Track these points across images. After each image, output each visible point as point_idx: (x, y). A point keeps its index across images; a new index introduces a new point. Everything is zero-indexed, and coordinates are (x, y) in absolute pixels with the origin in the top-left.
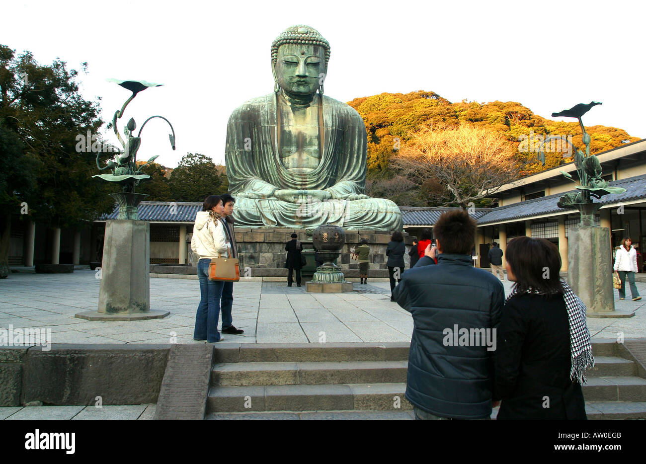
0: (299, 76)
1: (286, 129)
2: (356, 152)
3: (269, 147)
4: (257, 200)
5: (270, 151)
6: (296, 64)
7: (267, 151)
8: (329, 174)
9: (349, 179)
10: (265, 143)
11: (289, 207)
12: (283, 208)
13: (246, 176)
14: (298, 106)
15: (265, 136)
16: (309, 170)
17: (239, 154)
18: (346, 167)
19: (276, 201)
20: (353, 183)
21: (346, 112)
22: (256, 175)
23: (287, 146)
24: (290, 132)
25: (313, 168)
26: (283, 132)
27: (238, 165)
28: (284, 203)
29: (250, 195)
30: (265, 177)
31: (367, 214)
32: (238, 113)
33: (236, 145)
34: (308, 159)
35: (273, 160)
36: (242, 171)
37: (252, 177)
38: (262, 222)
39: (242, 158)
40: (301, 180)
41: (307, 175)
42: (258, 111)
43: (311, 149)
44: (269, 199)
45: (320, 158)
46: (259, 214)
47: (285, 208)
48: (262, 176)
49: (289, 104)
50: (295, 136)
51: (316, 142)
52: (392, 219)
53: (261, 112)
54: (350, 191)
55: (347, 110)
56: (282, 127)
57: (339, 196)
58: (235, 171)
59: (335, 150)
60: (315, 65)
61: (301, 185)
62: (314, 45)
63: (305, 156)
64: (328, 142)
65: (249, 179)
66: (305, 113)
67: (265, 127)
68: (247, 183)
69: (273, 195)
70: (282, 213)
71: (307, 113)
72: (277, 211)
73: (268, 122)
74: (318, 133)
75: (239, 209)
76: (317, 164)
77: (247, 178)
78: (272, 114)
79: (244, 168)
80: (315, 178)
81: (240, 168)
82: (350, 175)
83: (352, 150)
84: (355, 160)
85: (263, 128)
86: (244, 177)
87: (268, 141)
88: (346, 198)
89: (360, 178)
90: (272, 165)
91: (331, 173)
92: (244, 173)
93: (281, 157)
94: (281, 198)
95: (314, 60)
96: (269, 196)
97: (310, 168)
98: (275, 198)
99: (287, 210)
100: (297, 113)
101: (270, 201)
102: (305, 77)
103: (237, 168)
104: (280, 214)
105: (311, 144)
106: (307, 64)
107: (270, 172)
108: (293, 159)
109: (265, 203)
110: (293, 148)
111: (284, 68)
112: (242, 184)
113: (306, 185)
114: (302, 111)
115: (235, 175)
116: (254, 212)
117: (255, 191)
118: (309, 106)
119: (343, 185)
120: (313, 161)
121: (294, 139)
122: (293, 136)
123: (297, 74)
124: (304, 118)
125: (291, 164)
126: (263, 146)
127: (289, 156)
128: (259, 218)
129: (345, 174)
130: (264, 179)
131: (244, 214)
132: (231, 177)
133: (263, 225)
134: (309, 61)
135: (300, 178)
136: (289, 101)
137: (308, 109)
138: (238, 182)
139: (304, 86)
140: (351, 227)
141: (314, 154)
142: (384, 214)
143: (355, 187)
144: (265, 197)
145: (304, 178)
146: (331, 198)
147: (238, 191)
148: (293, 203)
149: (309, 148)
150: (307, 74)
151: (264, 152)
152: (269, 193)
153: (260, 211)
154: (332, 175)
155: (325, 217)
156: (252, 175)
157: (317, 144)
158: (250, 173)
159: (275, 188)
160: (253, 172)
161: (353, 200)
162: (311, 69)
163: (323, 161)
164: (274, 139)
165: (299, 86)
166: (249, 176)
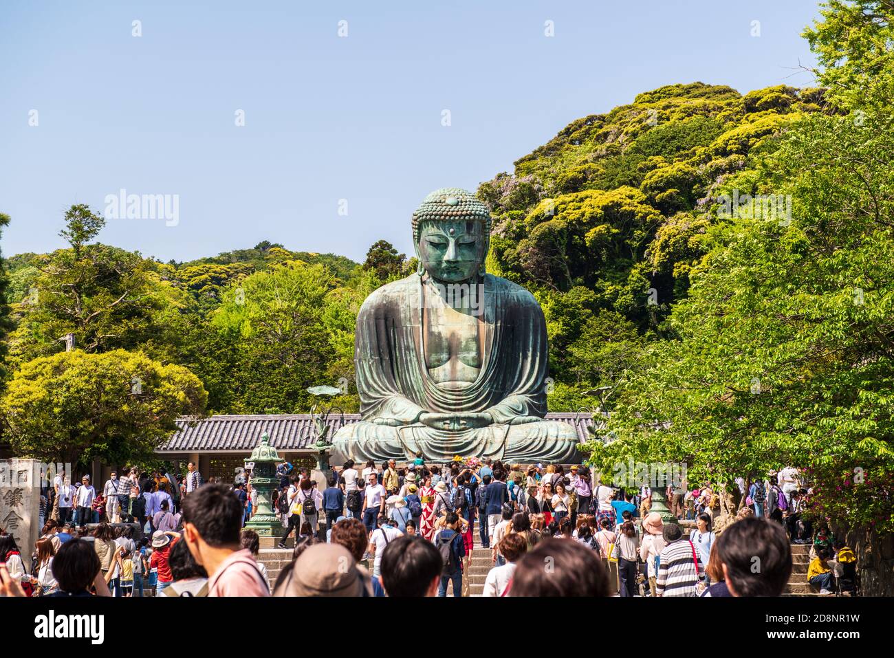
0: (449, 262)
1: (435, 329)
2: (530, 354)
3: (413, 354)
4: (399, 427)
5: (414, 360)
6: (445, 246)
7: (411, 360)
8: (492, 388)
9: (521, 392)
10: (408, 348)
11: (437, 436)
12: (430, 436)
13: (383, 392)
15: (407, 339)
16: (464, 385)
17: (373, 364)
18: (517, 377)
19: (421, 429)
20: (526, 398)
22: (397, 390)
23: (436, 352)
24: (440, 333)
25: (471, 381)
26: (431, 333)
27: (373, 377)
28: (432, 431)
29: (389, 421)
30: (408, 391)
31: (533, 442)
32: (371, 307)
33: (369, 352)
34: (464, 369)
35: (418, 371)
36: (379, 386)
37: (391, 393)
38: (404, 455)
39: (377, 369)
40: (454, 397)
41: (463, 390)
42: (397, 304)
43: (468, 355)
45: (479, 366)
46: (399, 446)
47: (432, 437)
48: (404, 392)
50: (447, 339)
51: (473, 346)
52: (564, 448)
53: (402, 307)
54: (521, 410)
55: (517, 296)
56: (429, 326)
57: (502, 419)
58: (369, 386)
59: (501, 355)
60: (471, 246)
61: (455, 405)
62: (467, 220)
63: (460, 365)
64: (490, 344)
65: (388, 397)
67: (407, 327)
68: (385, 402)
69: (417, 420)
70: (429, 444)
72: (423, 442)
73: (410, 321)
74: (476, 334)
75: (376, 440)
76: (475, 376)
77: (385, 395)
78: (415, 309)
79: (381, 382)
80: (473, 394)
81: (375, 382)
82: (522, 387)
83: (525, 350)
84: (529, 366)
85: (404, 328)
86: (381, 394)
87: (412, 346)
88: (510, 423)
89: (537, 391)
90: (417, 378)
91: (495, 386)
92: (381, 388)
93: (428, 368)
94: (430, 423)
95: (468, 239)
96: (413, 422)
97: (467, 381)
98: (421, 425)
99: (434, 439)
101: (414, 429)
102: (457, 262)
103: (371, 382)
104: (426, 446)
105: (467, 349)
106: (458, 245)
107: (415, 387)
108: (444, 370)
109: (408, 433)
110: (444, 356)
111: (430, 250)
112: (379, 403)
113: (462, 404)
115: (369, 390)
116: (395, 443)
117: (395, 414)
119: (511, 402)
120: (470, 372)
121: (445, 344)
122: (444, 339)
123: (446, 258)
125: (441, 378)
126: (405, 354)
127: (439, 366)
128: (400, 450)
129: (516, 386)
130: (407, 397)
131: (383, 446)
132: (364, 393)
133: (405, 459)
134: (461, 242)
135: (453, 395)
138: (373, 401)
139: (456, 273)
140: (511, 460)
141: (471, 363)
142: (554, 442)
143: (528, 404)
144: (407, 423)
145: (459, 395)
146: (492, 422)
147: (375, 414)
148: (443, 430)
149: (465, 355)
150: (459, 259)
151: (406, 360)
152: (413, 417)
153: (402, 442)
154: (496, 389)
155: (481, 447)
156: (390, 391)
157: (474, 349)
158: (388, 389)
159: (421, 410)
160: (393, 386)
161: (519, 423)
162: (465, 252)
163: (483, 371)
164: (419, 343)
165: (449, 273)
166: (387, 393)
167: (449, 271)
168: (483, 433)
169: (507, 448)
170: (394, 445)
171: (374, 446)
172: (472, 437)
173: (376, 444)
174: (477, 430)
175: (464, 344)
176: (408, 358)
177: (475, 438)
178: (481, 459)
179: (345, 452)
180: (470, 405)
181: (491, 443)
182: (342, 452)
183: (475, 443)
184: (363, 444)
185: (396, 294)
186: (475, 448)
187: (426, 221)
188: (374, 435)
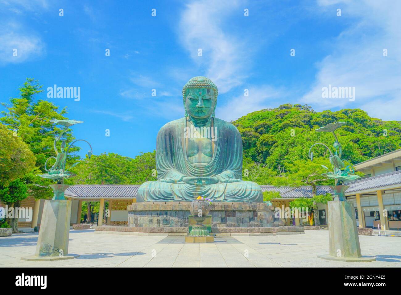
0: (199, 107)
1: (191, 139)
2: (235, 152)
3: (181, 150)
4: (172, 183)
5: (182, 153)
6: (197, 100)
7: (180, 153)
8: (218, 166)
9: (232, 168)
10: (179, 148)
11: (191, 188)
12: (187, 188)
13: (167, 168)
14: (199, 125)
15: (179, 144)
16: (205, 164)
17: (163, 155)
18: (229, 162)
19: (183, 184)
20: (233, 172)
21: (229, 128)
22: (173, 168)
23: (192, 149)
24: (194, 141)
25: (207, 163)
26: (189, 141)
27: (162, 162)
28: (188, 185)
29: (167, 180)
30: (179, 168)
31: (239, 191)
33: (161, 150)
34: (205, 157)
35: (183, 158)
36: (165, 165)
38: (173, 197)
39: (164, 158)
40: (200, 170)
41: (204, 167)
42: (175, 129)
43: (206, 151)
44: (179, 183)
45: (211, 156)
47: (188, 189)
48: (177, 169)
49: (193, 124)
50: (197, 143)
51: (209, 147)
52: (255, 195)
53: (177, 129)
54: (231, 176)
55: (229, 126)
57: (223, 180)
58: (161, 166)
59: (222, 151)
60: (208, 100)
62: (207, 88)
63: (203, 155)
64: (217, 147)
65: (169, 170)
67: (179, 138)
68: (168, 172)
69: (181, 180)
70: (186, 192)
72: (183, 190)
73: (180, 135)
74: (210, 141)
75: (159, 189)
76: (210, 161)
77: (168, 170)
78: (183, 130)
79: (166, 164)
80: (208, 169)
81: (164, 164)
83: (232, 151)
84: (234, 157)
85: (177, 139)
87: (181, 147)
88: (227, 182)
89: (238, 169)
90: (182, 161)
91: (219, 165)
92: (166, 166)
93: (188, 156)
94: (187, 182)
95: (207, 97)
96: (179, 181)
97: (206, 163)
98: (183, 182)
99: (189, 189)
101: (179, 184)
103: (162, 164)
104: (185, 192)
105: (206, 148)
106: (203, 100)
107: (182, 166)
108: (195, 157)
109: (176, 186)
110: (196, 151)
111: (190, 102)
112: (165, 174)
113: (203, 173)
115: (161, 168)
116: (169, 191)
117: (171, 178)
118: (205, 125)
119: (227, 173)
120: (207, 159)
121: (196, 146)
122: (195, 144)
123: (197, 106)
125: (194, 161)
126: (178, 150)
127: (193, 156)
128: (171, 195)
129: (229, 166)
130: (178, 171)
131: (162, 193)
132: (159, 169)
133: (173, 199)
134: (204, 98)
135: (199, 169)
136: (194, 122)
138: (162, 172)
139: (202, 113)
140: (229, 200)
141: (208, 154)
142: (250, 191)
143: (234, 174)
144: (176, 181)
145: (202, 169)
146: (218, 182)
147: (162, 178)
148: (194, 185)
149: (205, 150)
150: (203, 106)
151: (178, 153)
153: (172, 191)
154: (220, 167)
155: (213, 193)
156: (170, 168)
157: (210, 148)
158: (169, 167)
159: (184, 175)
160: (172, 166)
161: (231, 182)
162: (206, 103)
163: (213, 158)
164: (184, 145)
165: (198, 113)
166: (169, 169)
167: (198, 112)
168: (214, 187)
169: (226, 194)
170: (168, 192)
171: (158, 192)
172: (208, 188)
173: (159, 191)
174: (211, 185)
175: (205, 146)
176: (179, 152)
177: (210, 189)
178: (213, 199)
179: (143, 195)
180: (207, 174)
181: (218, 192)
182: (142, 195)
183: (210, 191)
184: (152, 191)
185: (174, 124)
186: (210, 194)
187: (189, 89)
188: (158, 186)
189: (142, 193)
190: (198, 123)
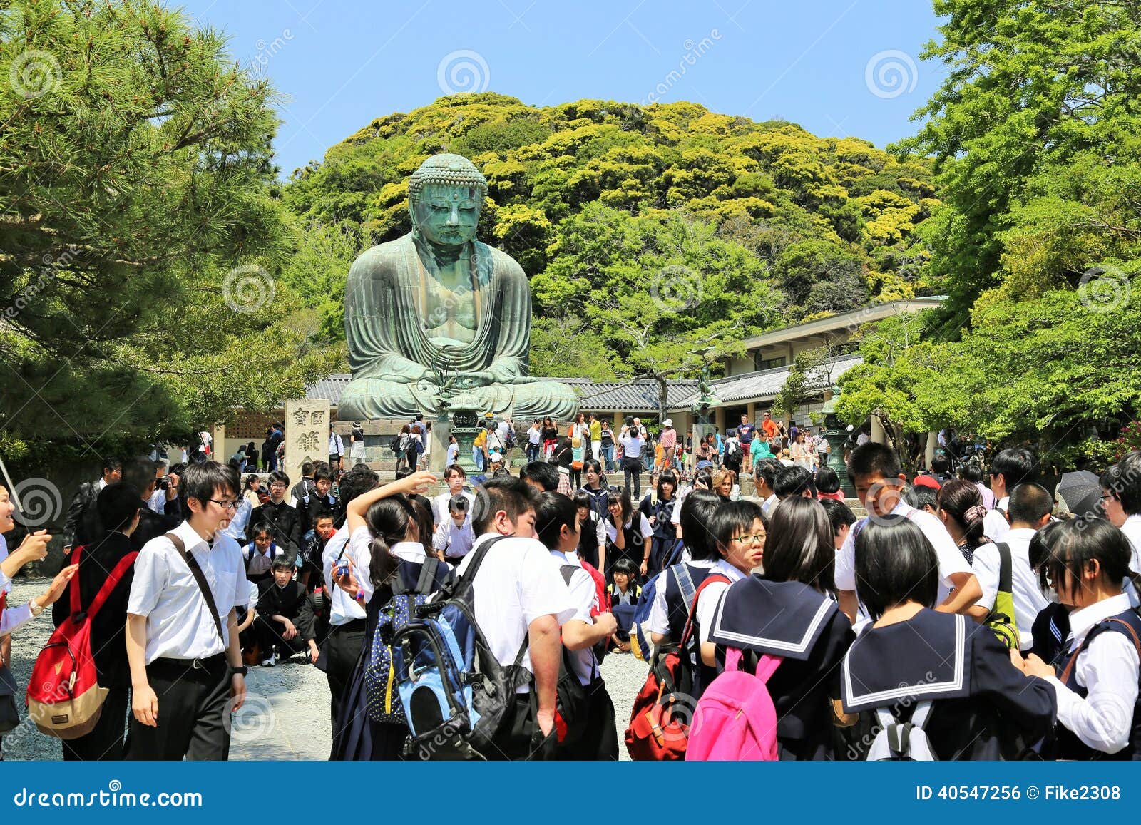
0: (450, 226)
1: (432, 291)
3: (411, 314)
4: (409, 384)
5: (412, 319)
6: (448, 210)
7: (408, 319)
8: (486, 349)
9: (510, 354)
10: (406, 308)
13: (380, 350)
14: (444, 258)
15: (406, 299)
16: (463, 345)
17: (369, 322)
19: (430, 386)
20: (516, 360)
21: (506, 267)
22: (393, 348)
23: (435, 313)
24: (437, 295)
25: (467, 342)
26: (429, 295)
27: (368, 336)
30: (408, 352)
31: (538, 400)
32: (367, 267)
33: (364, 310)
34: (461, 330)
35: (417, 331)
36: (375, 344)
37: (388, 351)
38: (419, 411)
39: (373, 327)
41: (460, 350)
42: (394, 266)
43: (464, 317)
44: (421, 383)
45: (475, 328)
46: (413, 402)
48: (402, 351)
49: (433, 256)
50: (444, 301)
51: (470, 308)
52: (568, 408)
53: (398, 267)
54: (515, 371)
55: (507, 263)
56: (427, 289)
57: (503, 379)
58: (363, 343)
60: (471, 211)
62: (470, 186)
63: (458, 326)
64: (485, 307)
65: (384, 355)
66: (453, 269)
67: (405, 287)
68: (381, 359)
69: (423, 378)
71: (457, 268)
73: (408, 282)
74: (472, 297)
77: (381, 352)
78: (413, 270)
79: (378, 340)
80: (469, 354)
81: (371, 340)
82: (511, 349)
83: (513, 315)
84: (517, 329)
85: (402, 287)
86: (378, 352)
87: (410, 306)
88: (511, 381)
89: (523, 353)
91: (488, 348)
92: (377, 346)
93: (427, 328)
95: (470, 205)
96: (421, 379)
97: (464, 342)
98: (427, 382)
100: (444, 268)
102: (457, 226)
105: (464, 311)
106: (460, 210)
107: (413, 346)
108: (442, 330)
110: (442, 316)
112: (375, 361)
113: (460, 364)
114: (450, 266)
115: (364, 348)
116: (409, 399)
117: (399, 371)
118: (458, 258)
119: (505, 363)
120: (468, 334)
121: (442, 305)
122: (441, 301)
123: (448, 222)
124: (454, 275)
126: (403, 312)
127: (437, 326)
128: (415, 406)
129: (505, 348)
130: (403, 356)
131: (398, 402)
132: (358, 351)
134: (463, 207)
136: (433, 251)
137: (457, 263)
138: (368, 358)
139: (455, 237)
140: (522, 417)
141: (468, 325)
142: (558, 401)
143: (518, 365)
144: (414, 380)
145: (457, 355)
146: (493, 381)
147: (370, 371)
149: (462, 316)
150: (461, 224)
151: (404, 320)
152: (419, 375)
153: (415, 398)
154: (490, 350)
155: (490, 405)
156: (386, 348)
157: (471, 311)
158: (383, 346)
160: (389, 345)
161: (520, 383)
162: (465, 217)
163: (479, 332)
164: (418, 303)
165: (449, 237)
166: (384, 351)
167: (448, 235)
168: (489, 391)
170: (408, 401)
171: (390, 402)
172: (481, 395)
173: (391, 400)
175: (461, 306)
177: (483, 396)
179: (361, 407)
180: (468, 364)
181: (499, 401)
183: (484, 401)
184: (378, 399)
185: (391, 255)
187: (430, 184)
188: (387, 390)
189: (359, 404)
190: (443, 255)
